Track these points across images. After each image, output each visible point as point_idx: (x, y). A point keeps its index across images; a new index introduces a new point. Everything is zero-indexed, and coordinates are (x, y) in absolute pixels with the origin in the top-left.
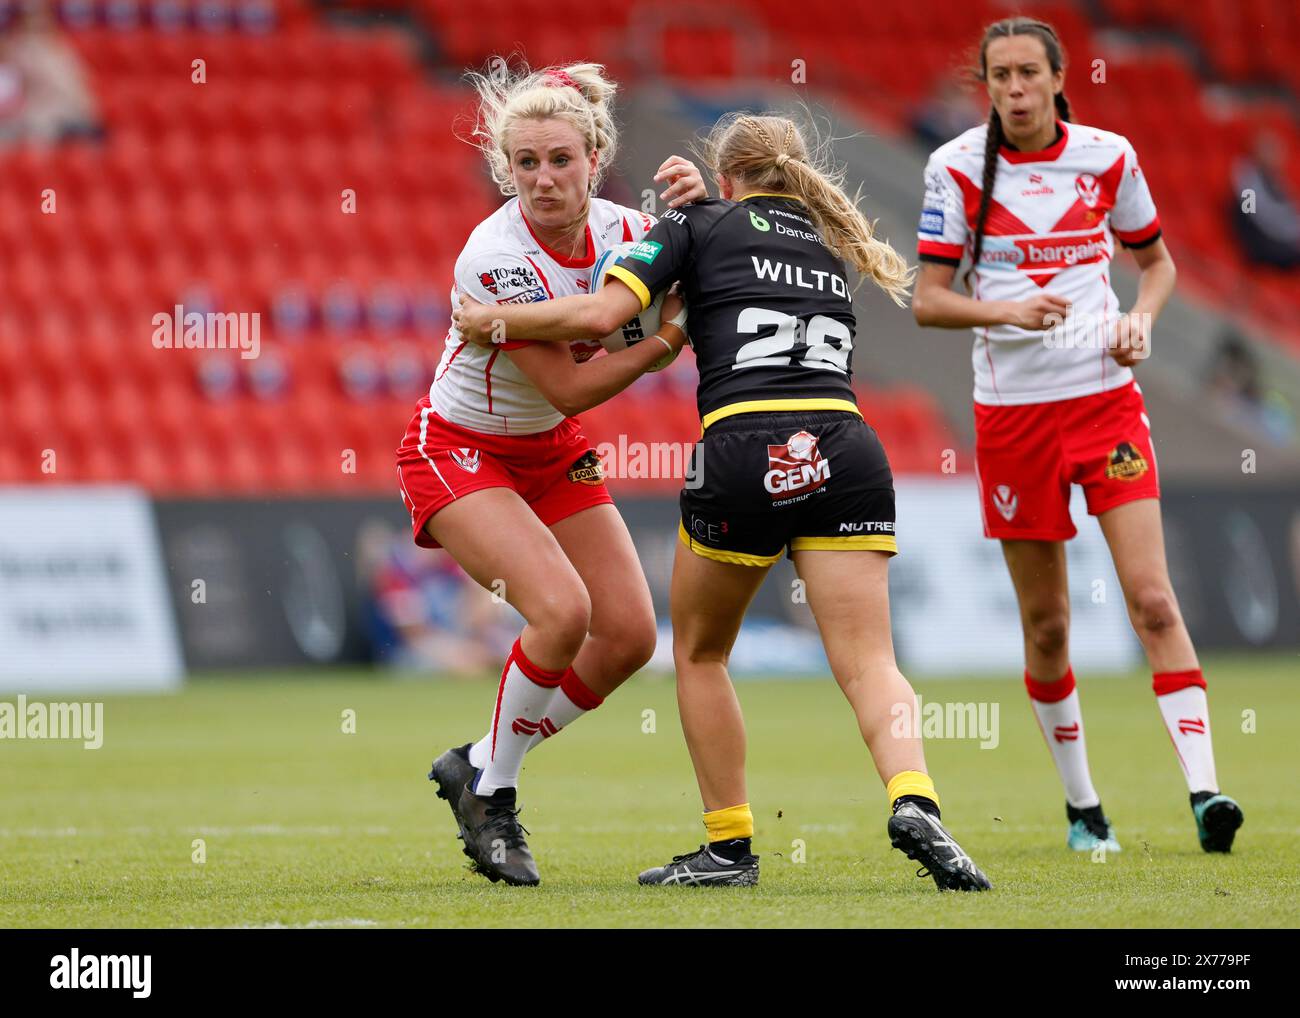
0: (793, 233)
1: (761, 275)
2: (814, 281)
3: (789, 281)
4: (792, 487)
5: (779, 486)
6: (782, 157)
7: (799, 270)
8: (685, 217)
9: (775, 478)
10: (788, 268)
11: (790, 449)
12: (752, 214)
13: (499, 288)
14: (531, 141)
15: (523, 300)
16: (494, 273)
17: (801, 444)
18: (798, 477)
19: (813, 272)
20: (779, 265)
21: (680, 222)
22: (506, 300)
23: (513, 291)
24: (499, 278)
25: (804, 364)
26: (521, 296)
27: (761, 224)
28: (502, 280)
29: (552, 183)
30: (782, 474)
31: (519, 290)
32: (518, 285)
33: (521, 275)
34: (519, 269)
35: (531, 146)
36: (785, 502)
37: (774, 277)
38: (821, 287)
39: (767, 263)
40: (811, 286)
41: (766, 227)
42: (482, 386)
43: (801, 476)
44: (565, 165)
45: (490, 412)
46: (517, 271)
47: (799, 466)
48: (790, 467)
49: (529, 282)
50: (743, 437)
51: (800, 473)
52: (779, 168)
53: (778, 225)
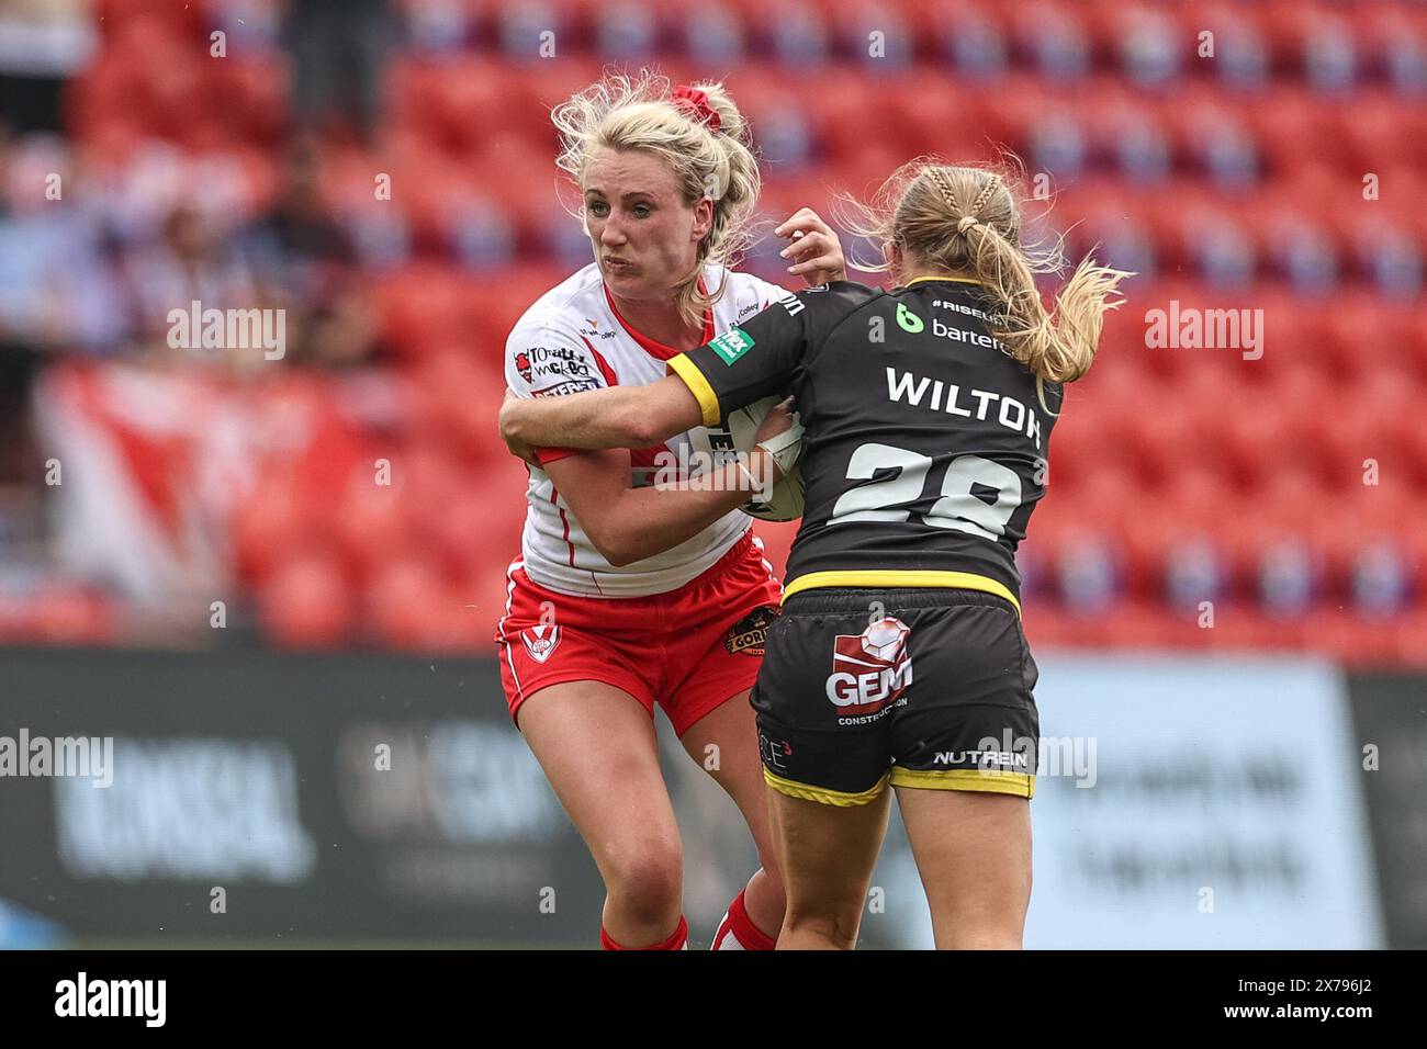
0: (959, 335)
1: (895, 395)
2: (973, 404)
3: (935, 405)
4: (865, 700)
5: (846, 696)
6: (967, 221)
7: (954, 390)
8: (802, 307)
9: (841, 685)
10: (939, 386)
11: (865, 643)
12: (901, 307)
13: (534, 375)
14: (602, 179)
15: (563, 392)
16: (531, 354)
17: (883, 636)
18: (874, 686)
19: (975, 393)
20: (926, 382)
21: (792, 313)
22: (541, 392)
23: (551, 379)
24: (535, 361)
25: (930, 523)
26: (560, 388)
27: (910, 322)
28: (540, 364)
29: (622, 239)
30: (850, 679)
31: (559, 378)
32: (558, 371)
33: (565, 358)
34: (564, 350)
35: (600, 186)
36: (856, 721)
37: (914, 399)
38: (982, 415)
39: (908, 378)
40: (967, 413)
41: (918, 327)
42: (557, 527)
43: (879, 686)
44: (645, 217)
45: (572, 564)
46: (562, 354)
47: (879, 670)
48: (866, 670)
49: (575, 370)
50: (805, 623)
51: (878, 681)
52: (963, 237)
53: (936, 325)
